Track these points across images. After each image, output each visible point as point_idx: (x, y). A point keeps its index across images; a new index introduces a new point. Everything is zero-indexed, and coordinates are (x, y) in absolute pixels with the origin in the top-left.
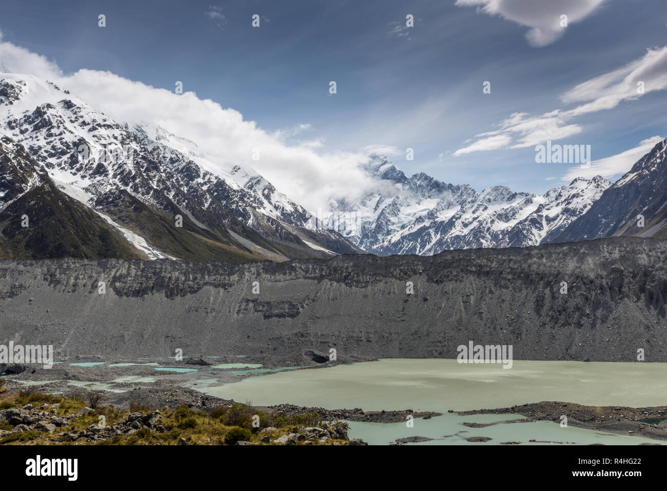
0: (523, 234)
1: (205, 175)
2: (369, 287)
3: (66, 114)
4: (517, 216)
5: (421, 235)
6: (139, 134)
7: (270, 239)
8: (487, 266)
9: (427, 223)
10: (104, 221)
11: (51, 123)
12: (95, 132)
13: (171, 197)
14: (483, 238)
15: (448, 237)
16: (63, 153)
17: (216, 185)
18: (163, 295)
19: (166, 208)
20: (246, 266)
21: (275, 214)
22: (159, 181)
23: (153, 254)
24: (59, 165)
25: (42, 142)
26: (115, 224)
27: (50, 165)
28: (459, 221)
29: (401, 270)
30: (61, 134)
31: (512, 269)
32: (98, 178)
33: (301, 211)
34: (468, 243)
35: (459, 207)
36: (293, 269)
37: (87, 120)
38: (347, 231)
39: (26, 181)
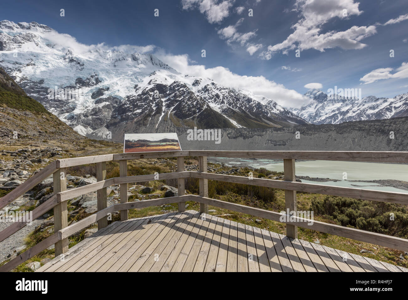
0: (382, 114)
1: (254, 101)
2: (312, 136)
3: (213, 87)
4: (379, 107)
5: (334, 117)
6: (233, 90)
7: (276, 120)
8: (363, 127)
9: (337, 112)
10: (224, 117)
11: (209, 90)
12: (221, 91)
13: (243, 109)
14: (362, 116)
15: (346, 117)
16: (213, 98)
17: (257, 104)
18: (242, 138)
19: (242, 112)
20: (268, 129)
21: (278, 112)
22: (240, 104)
23: (239, 126)
24: (212, 102)
25: (207, 96)
26: (228, 118)
27: (209, 102)
28: (351, 111)
29: (325, 130)
30: (211, 93)
31: (375, 128)
32: (222, 105)
33: (286, 110)
34: (355, 119)
35: (351, 105)
36: (284, 130)
37: (219, 88)
38: (304, 116)
39: (203, 107)
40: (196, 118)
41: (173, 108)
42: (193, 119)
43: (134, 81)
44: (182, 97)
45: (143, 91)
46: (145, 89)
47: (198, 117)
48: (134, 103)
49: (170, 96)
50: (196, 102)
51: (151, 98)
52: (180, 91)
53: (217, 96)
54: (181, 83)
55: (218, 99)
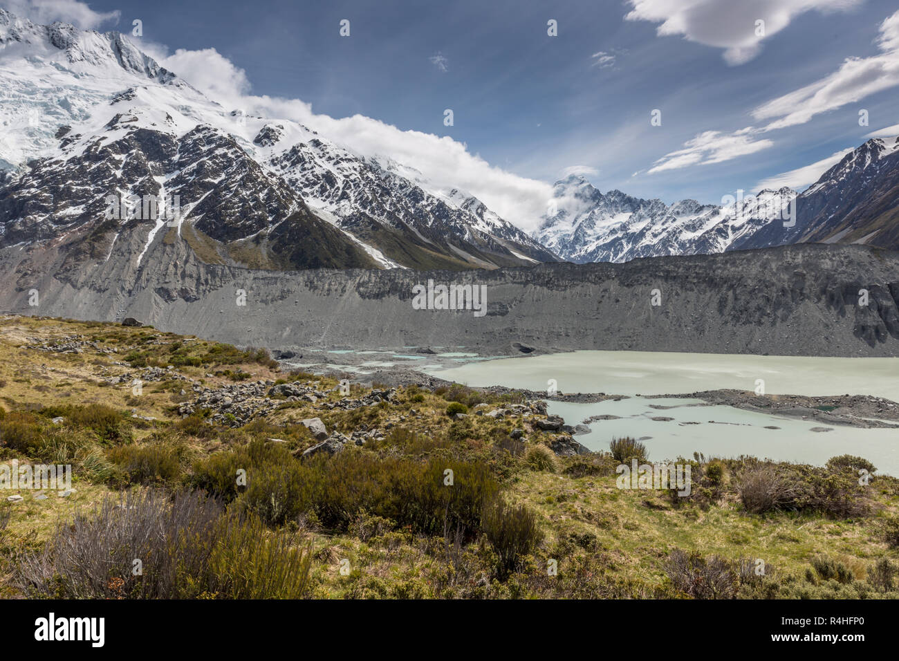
0: (709, 243)
1: (428, 198)
2: (568, 291)
3: (315, 151)
4: (704, 226)
5: (615, 245)
6: (374, 166)
7: (483, 251)
8: (674, 271)
9: (620, 235)
10: (349, 238)
11: (304, 159)
12: (339, 166)
13: (401, 218)
14: (671, 246)
15: (639, 246)
16: (315, 184)
17: (437, 206)
18: (397, 298)
19: (397, 227)
20: (464, 273)
21: (488, 229)
22: (391, 204)
23: (389, 265)
24: (312, 193)
25: (298, 176)
26: (358, 241)
27: (305, 194)
28: (650, 232)
29: (596, 276)
30: (312, 168)
31: (696, 273)
32: (343, 203)
33: (509, 226)
34: (657, 252)
35: (650, 220)
36: (503, 275)
37: (332, 155)
38: (549, 243)
39: (287, 208)
40: (266, 240)
41: (192, 206)
42: (257, 240)
43: (57, 113)
44: (223, 176)
45: (90, 148)
46: (97, 144)
47: (272, 236)
48: (58, 183)
49: (185, 170)
50: (266, 191)
51: (119, 174)
52: (216, 157)
53: (329, 178)
54: (220, 133)
55: (332, 186)
